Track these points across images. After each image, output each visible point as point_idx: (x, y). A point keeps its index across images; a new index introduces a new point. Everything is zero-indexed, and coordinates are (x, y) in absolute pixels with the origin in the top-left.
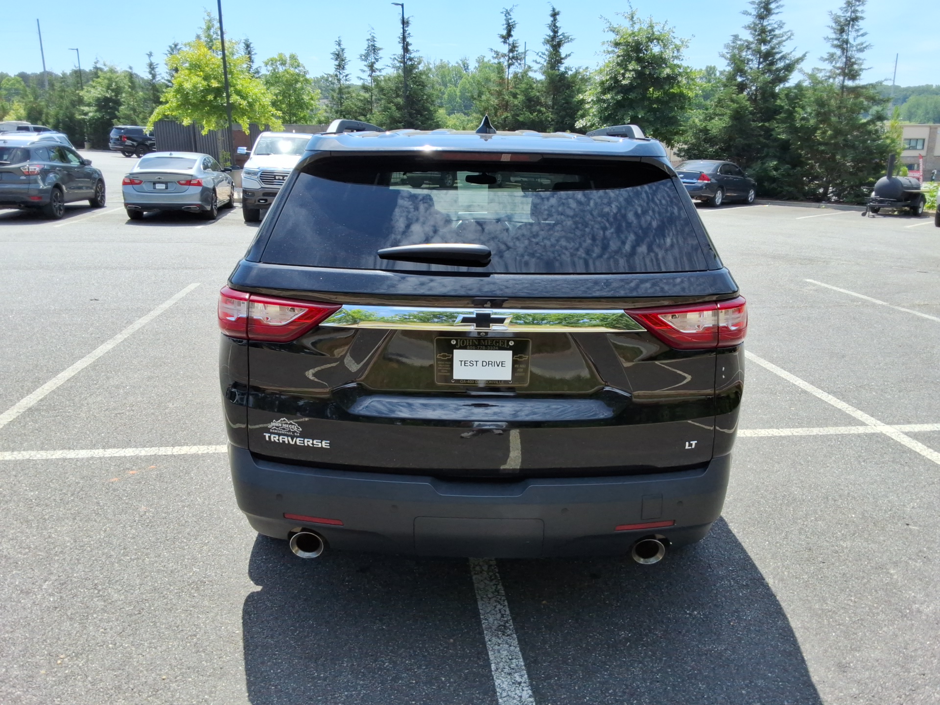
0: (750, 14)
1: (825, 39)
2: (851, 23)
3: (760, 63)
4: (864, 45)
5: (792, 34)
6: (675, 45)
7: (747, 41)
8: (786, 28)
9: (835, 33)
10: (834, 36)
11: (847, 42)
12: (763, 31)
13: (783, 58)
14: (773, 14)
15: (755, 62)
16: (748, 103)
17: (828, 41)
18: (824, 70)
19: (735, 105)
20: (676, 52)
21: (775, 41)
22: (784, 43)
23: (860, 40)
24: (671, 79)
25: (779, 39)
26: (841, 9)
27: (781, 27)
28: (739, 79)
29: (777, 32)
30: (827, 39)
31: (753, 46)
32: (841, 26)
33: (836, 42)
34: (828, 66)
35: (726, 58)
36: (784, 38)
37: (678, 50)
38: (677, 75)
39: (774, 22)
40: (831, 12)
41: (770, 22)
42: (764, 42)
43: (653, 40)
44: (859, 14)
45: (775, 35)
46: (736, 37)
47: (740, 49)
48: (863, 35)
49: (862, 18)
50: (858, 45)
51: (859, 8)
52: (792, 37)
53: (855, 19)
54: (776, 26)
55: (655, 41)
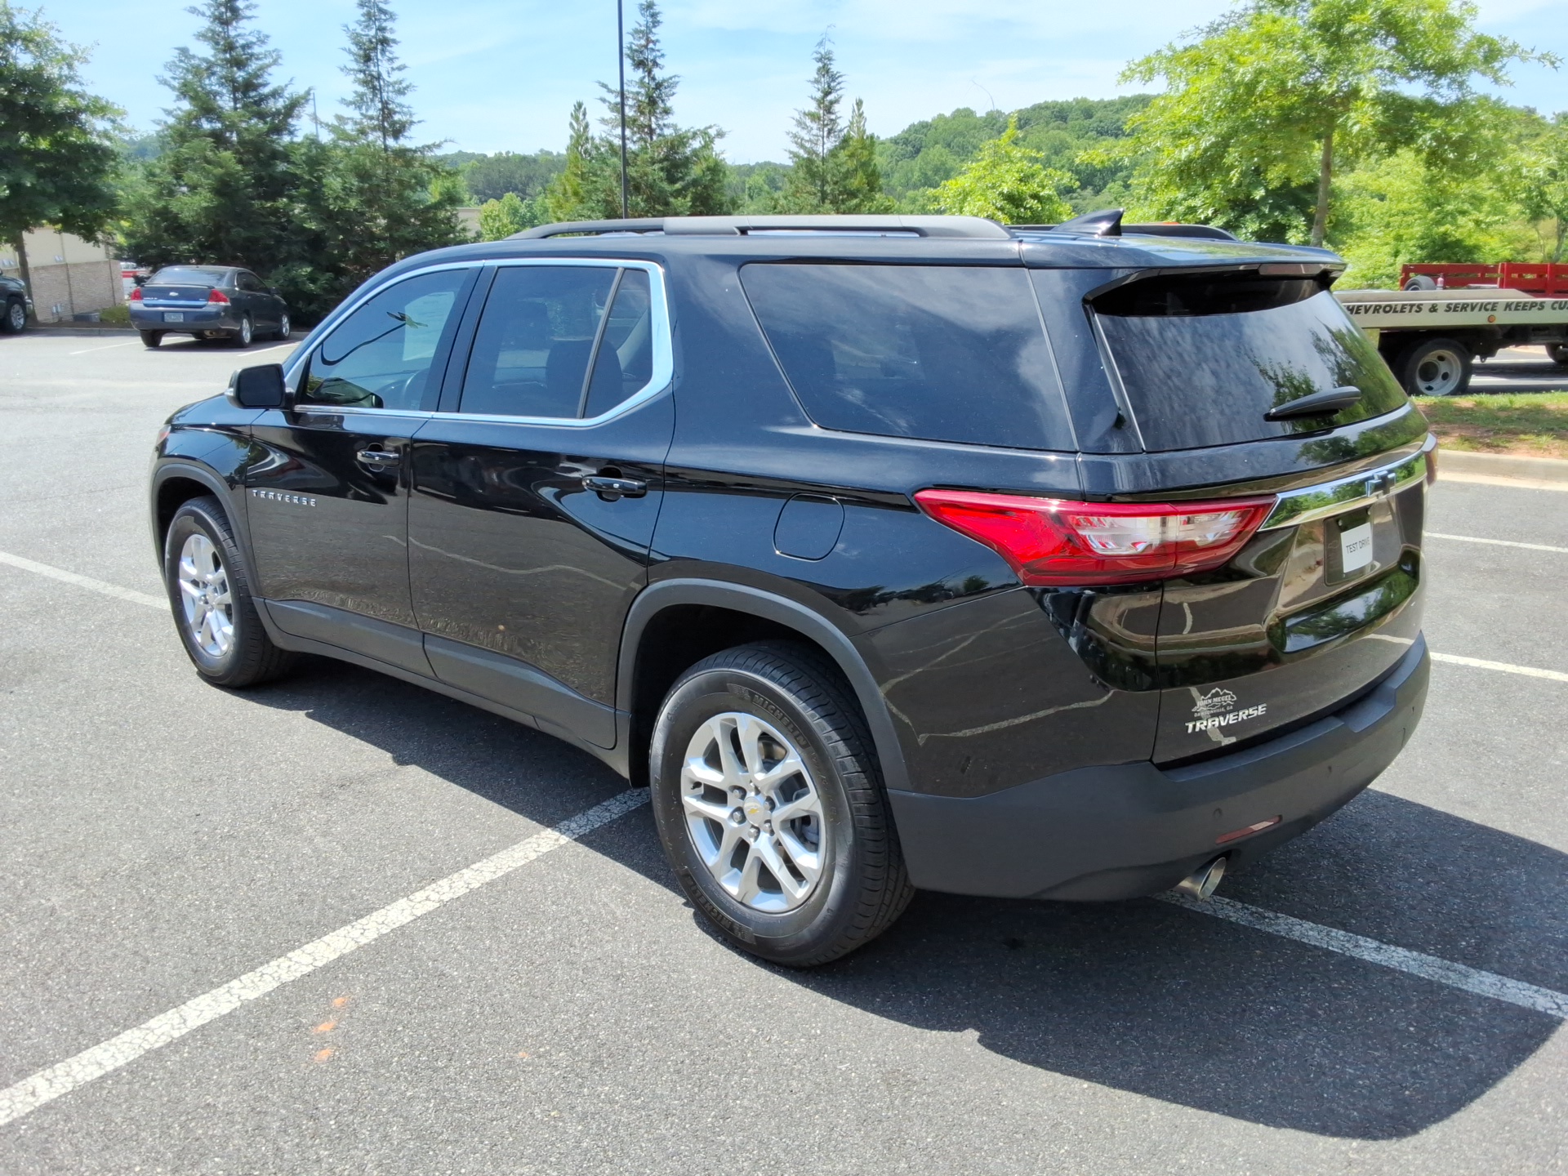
0: (203, 14)
1: (342, 70)
2: (379, 47)
3: (235, 100)
4: (404, 85)
5: (279, 57)
6: (63, 55)
7: (206, 60)
8: (270, 46)
9: (356, 60)
10: (355, 66)
11: (379, 77)
12: (230, 47)
13: (275, 94)
14: (244, 18)
15: (226, 98)
16: (239, 167)
17: (348, 74)
18: (352, 119)
19: (219, 171)
20: (65, 67)
21: (253, 66)
22: (270, 70)
23: (396, 76)
24: (70, 118)
25: (260, 62)
26: (359, 23)
27: (263, 42)
28: (206, 126)
29: (256, 50)
30: (344, 69)
31: (217, 69)
32: (365, 50)
33: (361, 76)
34: (353, 113)
35: (173, 88)
36: (267, 61)
37: (70, 66)
38: (80, 111)
39: (247, 32)
40: (346, 26)
41: (239, 31)
42: (240, 64)
43: (16, 40)
44: (388, 35)
45: (252, 55)
46: (184, 51)
47: (196, 71)
48: (400, 69)
49: (394, 41)
50: (395, 83)
51: (388, 25)
52: (280, 61)
53: (384, 42)
54: (254, 40)
55: (19, 43)
